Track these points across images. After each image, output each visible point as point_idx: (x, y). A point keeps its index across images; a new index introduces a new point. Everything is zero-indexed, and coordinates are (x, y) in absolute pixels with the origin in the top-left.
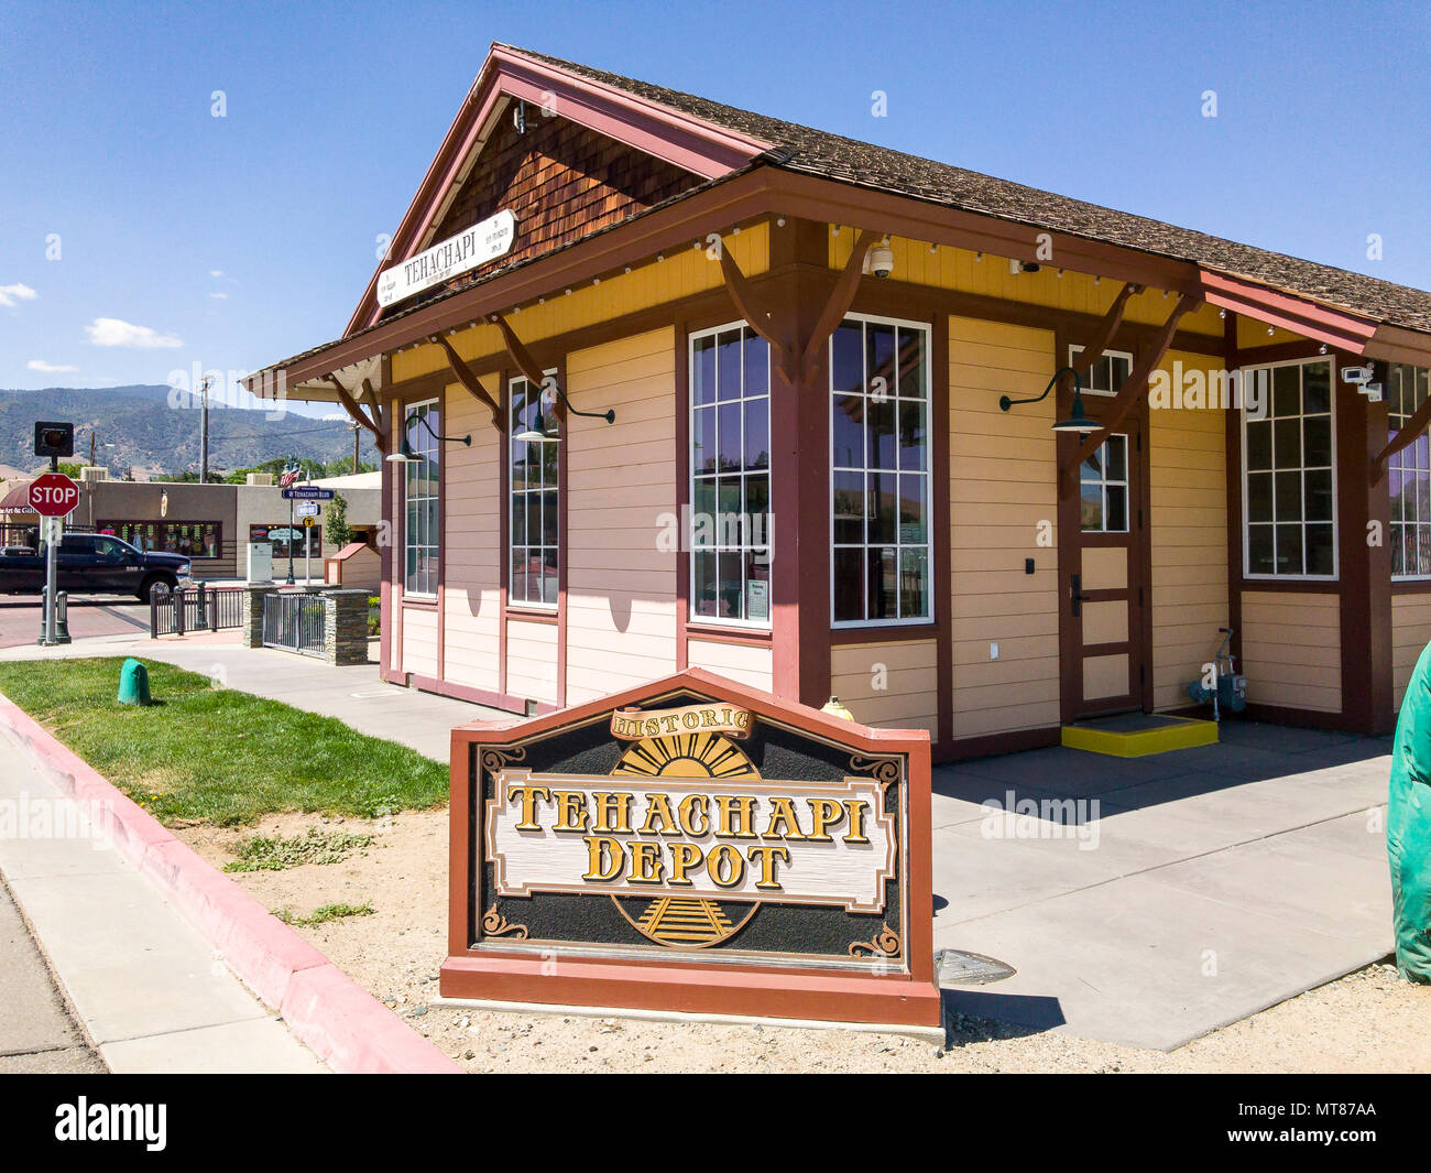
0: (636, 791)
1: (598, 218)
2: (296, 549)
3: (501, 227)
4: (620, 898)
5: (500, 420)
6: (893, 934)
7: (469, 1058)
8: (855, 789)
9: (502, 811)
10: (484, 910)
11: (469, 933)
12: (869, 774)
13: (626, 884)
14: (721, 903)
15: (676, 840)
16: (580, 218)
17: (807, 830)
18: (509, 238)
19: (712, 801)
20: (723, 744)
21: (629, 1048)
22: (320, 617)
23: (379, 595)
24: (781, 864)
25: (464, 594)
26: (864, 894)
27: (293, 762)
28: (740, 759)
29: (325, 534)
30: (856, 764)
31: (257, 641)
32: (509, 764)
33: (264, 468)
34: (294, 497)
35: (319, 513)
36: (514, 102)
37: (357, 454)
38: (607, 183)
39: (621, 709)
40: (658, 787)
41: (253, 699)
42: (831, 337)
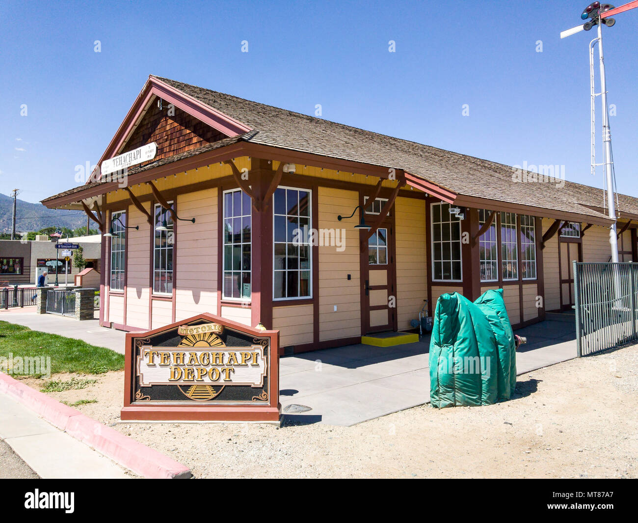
0: (186, 352)
1: (190, 145)
2: (59, 270)
3: (151, 148)
4: (180, 386)
5: (151, 220)
6: (266, 393)
7: (129, 435)
8: (255, 349)
9: (142, 359)
10: (136, 391)
11: (131, 399)
12: (259, 344)
13: (182, 381)
14: (212, 386)
15: (199, 367)
16: (183, 144)
17: (240, 362)
18: (154, 153)
19: (210, 354)
20: (214, 336)
21: (181, 431)
22: (73, 301)
23: (98, 291)
24: (231, 373)
25: (135, 290)
26: (258, 382)
27: (64, 356)
28: (219, 341)
29: (73, 263)
30: (255, 341)
31: (43, 310)
32: (145, 344)
33: (42, 232)
34: (61, 248)
35: (72, 255)
36: (158, 98)
37: (89, 225)
38: (194, 132)
39: (181, 326)
40: (193, 350)
41: (44, 334)
42: (273, 195)
